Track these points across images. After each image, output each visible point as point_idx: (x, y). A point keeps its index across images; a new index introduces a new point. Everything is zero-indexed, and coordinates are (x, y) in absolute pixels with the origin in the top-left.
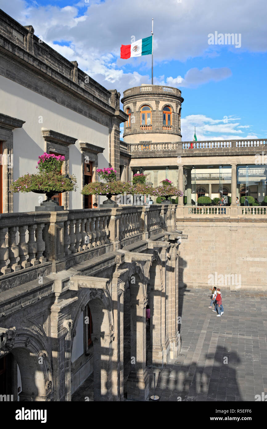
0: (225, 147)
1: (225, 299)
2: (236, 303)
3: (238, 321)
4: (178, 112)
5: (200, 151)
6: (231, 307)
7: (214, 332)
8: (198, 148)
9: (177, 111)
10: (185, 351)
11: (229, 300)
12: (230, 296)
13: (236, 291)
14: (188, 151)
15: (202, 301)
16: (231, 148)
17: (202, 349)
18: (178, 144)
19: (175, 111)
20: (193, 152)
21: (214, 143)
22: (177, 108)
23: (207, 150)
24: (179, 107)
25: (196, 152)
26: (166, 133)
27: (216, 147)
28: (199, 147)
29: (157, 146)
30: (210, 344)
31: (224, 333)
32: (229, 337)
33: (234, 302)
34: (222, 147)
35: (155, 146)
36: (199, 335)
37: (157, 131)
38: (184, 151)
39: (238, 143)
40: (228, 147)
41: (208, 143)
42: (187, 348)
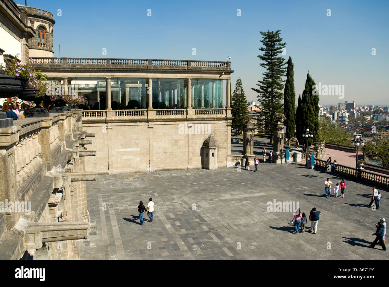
0: (101, 63)
1: (107, 182)
2: (117, 184)
3: (123, 197)
4: (51, 32)
5: (81, 66)
6: (115, 187)
7: (109, 207)
8: (79, 63)
9: (49, 31)
10: (93, 224)
11: (111, 182)
12: (110, 179)
13: (113, 175)
14: (71, 65)
15: (90, 185)
16: (106, 64)
17: (106, 221)
18: (63, 60)
19: (48, 31)
20: (76, 66)
21: (93, 60)
22: (50, 29)
23: (87, 65)
24: (51, 28)
25: (78, 67)
26: (41, 49)
27: (94, 63)
28: (81, 63)
29: (44, 60)
30: (110, 216)
31: (117, 207)
32: (122, 209)
33: (115, 183)
34: (99, 63)
35: (42, 60)
36: (99, 211)
37: (33, 47)
38: (68, 66)
39: (112, 61)
40: (104, 63)
41: (88, 60)
42: (94, 222)
